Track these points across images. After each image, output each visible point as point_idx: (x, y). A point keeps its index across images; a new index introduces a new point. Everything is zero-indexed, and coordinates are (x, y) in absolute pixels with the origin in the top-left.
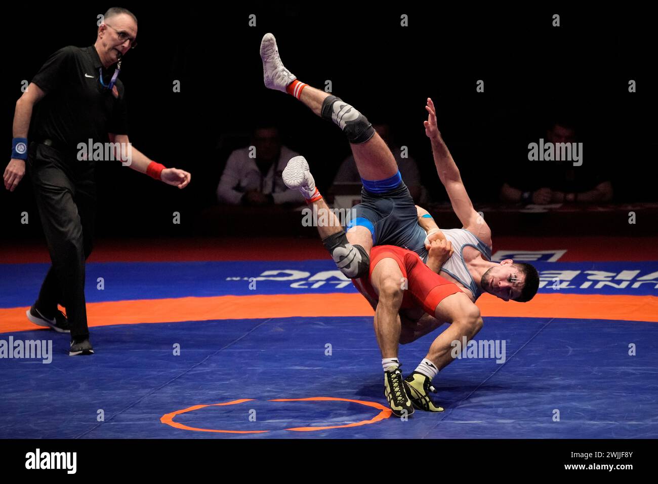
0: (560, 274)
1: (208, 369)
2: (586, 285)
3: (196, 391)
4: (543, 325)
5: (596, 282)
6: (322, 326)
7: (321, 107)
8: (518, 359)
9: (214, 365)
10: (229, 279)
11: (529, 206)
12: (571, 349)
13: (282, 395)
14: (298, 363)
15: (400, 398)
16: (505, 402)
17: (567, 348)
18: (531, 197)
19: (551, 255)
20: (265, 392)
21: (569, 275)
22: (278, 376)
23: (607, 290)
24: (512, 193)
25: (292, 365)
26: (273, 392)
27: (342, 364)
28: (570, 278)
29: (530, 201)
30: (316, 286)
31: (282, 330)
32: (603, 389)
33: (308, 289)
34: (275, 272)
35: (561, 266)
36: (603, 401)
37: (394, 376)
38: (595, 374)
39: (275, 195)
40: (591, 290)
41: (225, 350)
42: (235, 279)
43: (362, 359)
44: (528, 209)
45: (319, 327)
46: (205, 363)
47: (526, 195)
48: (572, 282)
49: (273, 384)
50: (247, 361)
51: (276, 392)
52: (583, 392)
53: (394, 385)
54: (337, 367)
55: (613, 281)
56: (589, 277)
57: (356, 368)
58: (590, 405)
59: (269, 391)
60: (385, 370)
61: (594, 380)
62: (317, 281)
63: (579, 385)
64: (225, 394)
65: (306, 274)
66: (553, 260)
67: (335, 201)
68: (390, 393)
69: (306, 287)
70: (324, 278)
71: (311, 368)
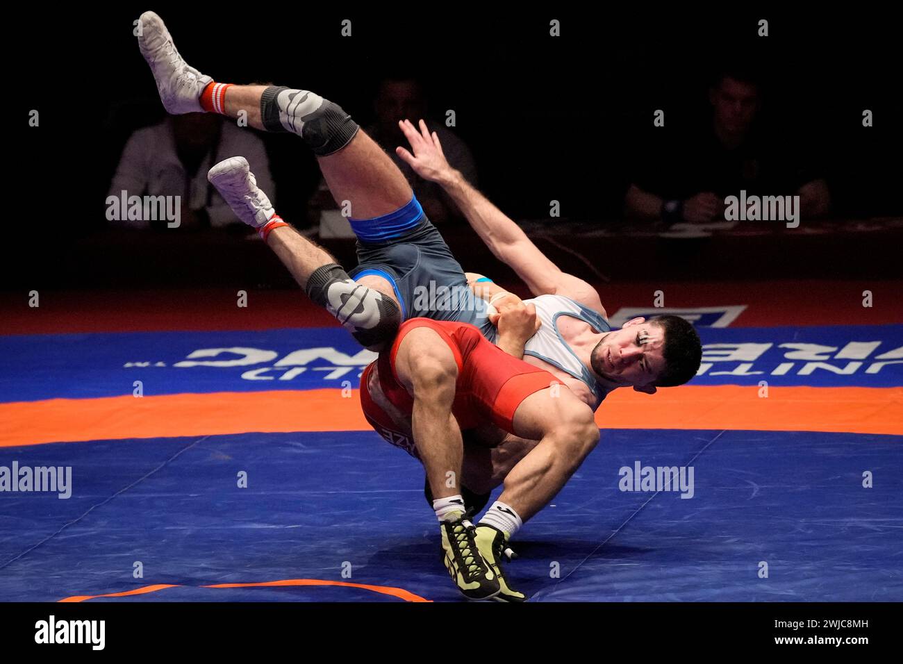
0: (735, 349)
1: (92, 531)
2: (782, 369)
3: (71, 572)
4: (705, 443)
5: (800, 363)
6: (300, 449)
7: (259, 111)
8: (659, 506)
9: (103, 523)
10: (128, 365)
11: (675, 227)
12: (756, 487)
13: (229, 576)
14: (256, 518)
15: (472, 568)
16: (636, 585)
17: (750, 484)
18: (680, 208)
19: (718, 316)
20: (197, 571)
21: (750, 351)
22: (220, 541)
23: (820, 378)
24: (647, 203)
25: (245, 522)
26: (211, 570)
27: (337, 519)
28: (753, 357)
29: (678, 217)
30: (288, 376)
31: (227, 457)
32: (814, 559)
33: (274, 382)
34: (214, 352)
35: (736, 335)
36: (814, 581)
37: (458, 528)
38: (801, 533)
39: (212, 212)
40: (792, 379)
41: (125, 496)
42: (139, 364)
43: (374, 509)
44: (676, 231)
45: (295, 451)
46: (86, 519)
47: (671, 206)
48: (757, 364)
49: (212, 556)
50: (164, 514)
51: (217, 570)
52: (780, 565)
53: (461, 545)
54: (329, 525)
55: (832, 361)
56: (788, 355)
57: (362, 526)
58: (792, 589)
59: (204, 569)
60: (440, 519)
61: (799, 543)
62: (290, 368)
63: (772, 552)
64: (123, 576)
65: (271, 355)
66: (721, 324)
67: (321, 221)
68: (454, 561)
69: (271, 378)
70: (304, 362)
71: (282, 526)
